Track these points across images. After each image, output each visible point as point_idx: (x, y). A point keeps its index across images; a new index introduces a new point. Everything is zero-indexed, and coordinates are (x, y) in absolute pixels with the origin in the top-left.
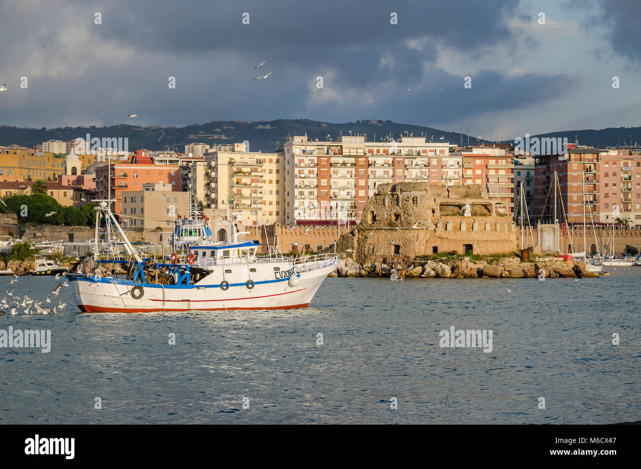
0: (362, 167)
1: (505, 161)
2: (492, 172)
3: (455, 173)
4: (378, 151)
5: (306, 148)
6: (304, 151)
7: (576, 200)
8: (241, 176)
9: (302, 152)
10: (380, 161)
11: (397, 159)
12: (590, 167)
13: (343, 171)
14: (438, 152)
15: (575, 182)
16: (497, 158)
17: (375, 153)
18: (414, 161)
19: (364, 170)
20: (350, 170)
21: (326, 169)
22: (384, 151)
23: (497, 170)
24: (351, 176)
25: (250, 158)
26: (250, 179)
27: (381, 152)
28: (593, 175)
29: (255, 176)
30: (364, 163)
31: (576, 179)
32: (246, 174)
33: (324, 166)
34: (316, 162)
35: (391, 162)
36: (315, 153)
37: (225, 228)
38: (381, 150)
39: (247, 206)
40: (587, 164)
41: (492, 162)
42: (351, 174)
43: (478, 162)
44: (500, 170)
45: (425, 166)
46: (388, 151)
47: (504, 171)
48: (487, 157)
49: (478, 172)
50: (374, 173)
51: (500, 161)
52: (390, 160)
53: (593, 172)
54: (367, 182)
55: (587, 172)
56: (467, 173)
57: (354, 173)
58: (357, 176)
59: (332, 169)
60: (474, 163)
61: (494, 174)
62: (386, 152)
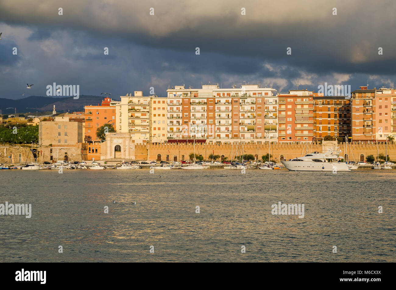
0: (211, 104)
1: (308, 99)
2: (299, 107)
3: (274, 107)
4: (224, 94)
5: (176, 93)
6: (175, 95)
7: (358, 124)
8: (134, 112)
9: (174, 95)
10: (223, 101)
11: (234, 99)
12: (369, 102)
13: (199, 108)
14: (263, 94)
15: (358, 112)
16: (302, 97)
17: (221, 95)
18: (246, 100)
19: (213, 106)
20: (203, 106)
21: (188, 107)
22: (228, 94)
23: (302, 105)
24: (204, 111)
25: (144, 100)
26: (141, 114)
27: (226, 95)
28: (371, 107)
29: (143, 112)
30: (212, 102)
31: (358, 110)
32: (137, 110)
33: (186, 105)
34: (181, 102)
35: (230, 101)
36: (182, 97)
37: (120, 145)
38: (226, 93)
39: (138, 130)
40: (366, 100)
41: (299, 100)
42: (204, 109)
43: (289, 100)
44: (304, 105)
45: (252, 103)
46: (230, 94)
47: (308, 105)
48: (296, 97)
49: (290, 107)
50: (219, 108)
51: (304, 99)
52: (230, 100)
53: (371, 105)
54: (214, 115)
55: (367, 105)
56: (282, 108)
57: (206, 108)
58: (208, 111)
59: (192, 107)
60: (287, 100)
61: (300, 107)
62: (229, 94)
